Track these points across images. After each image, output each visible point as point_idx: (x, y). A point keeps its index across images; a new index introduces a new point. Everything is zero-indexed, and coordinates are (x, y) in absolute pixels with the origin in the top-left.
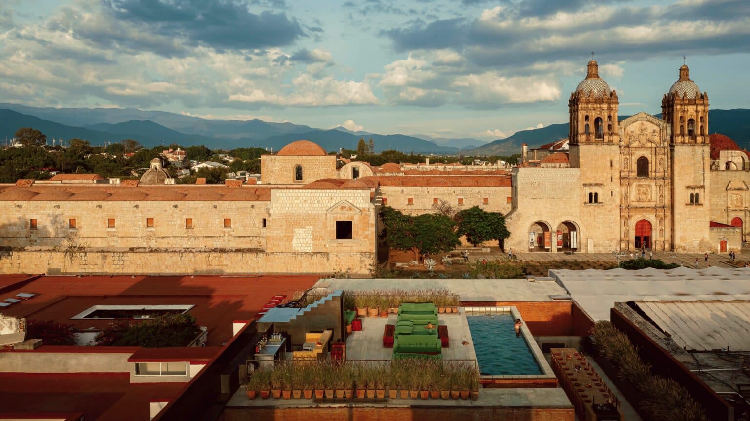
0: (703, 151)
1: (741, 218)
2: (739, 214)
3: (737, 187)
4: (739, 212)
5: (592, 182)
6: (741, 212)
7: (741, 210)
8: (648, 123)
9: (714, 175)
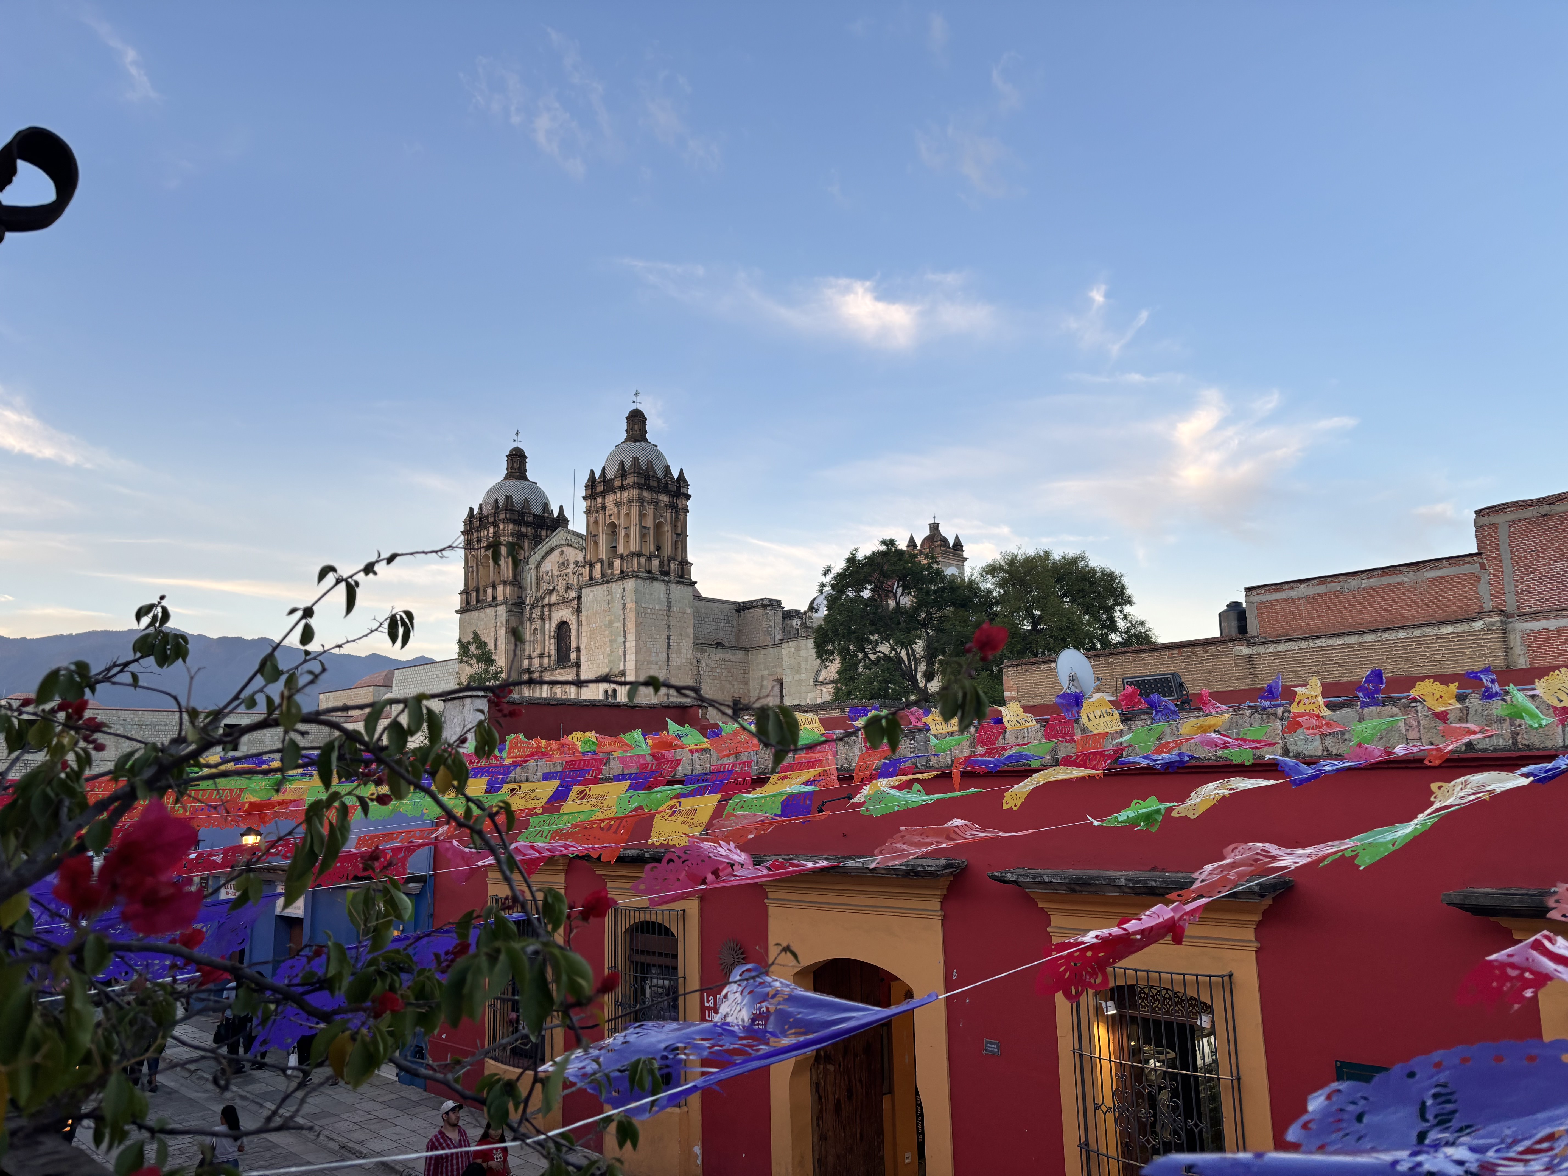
0: (624, 589)
8: (571, 549)
9: (792, 649)
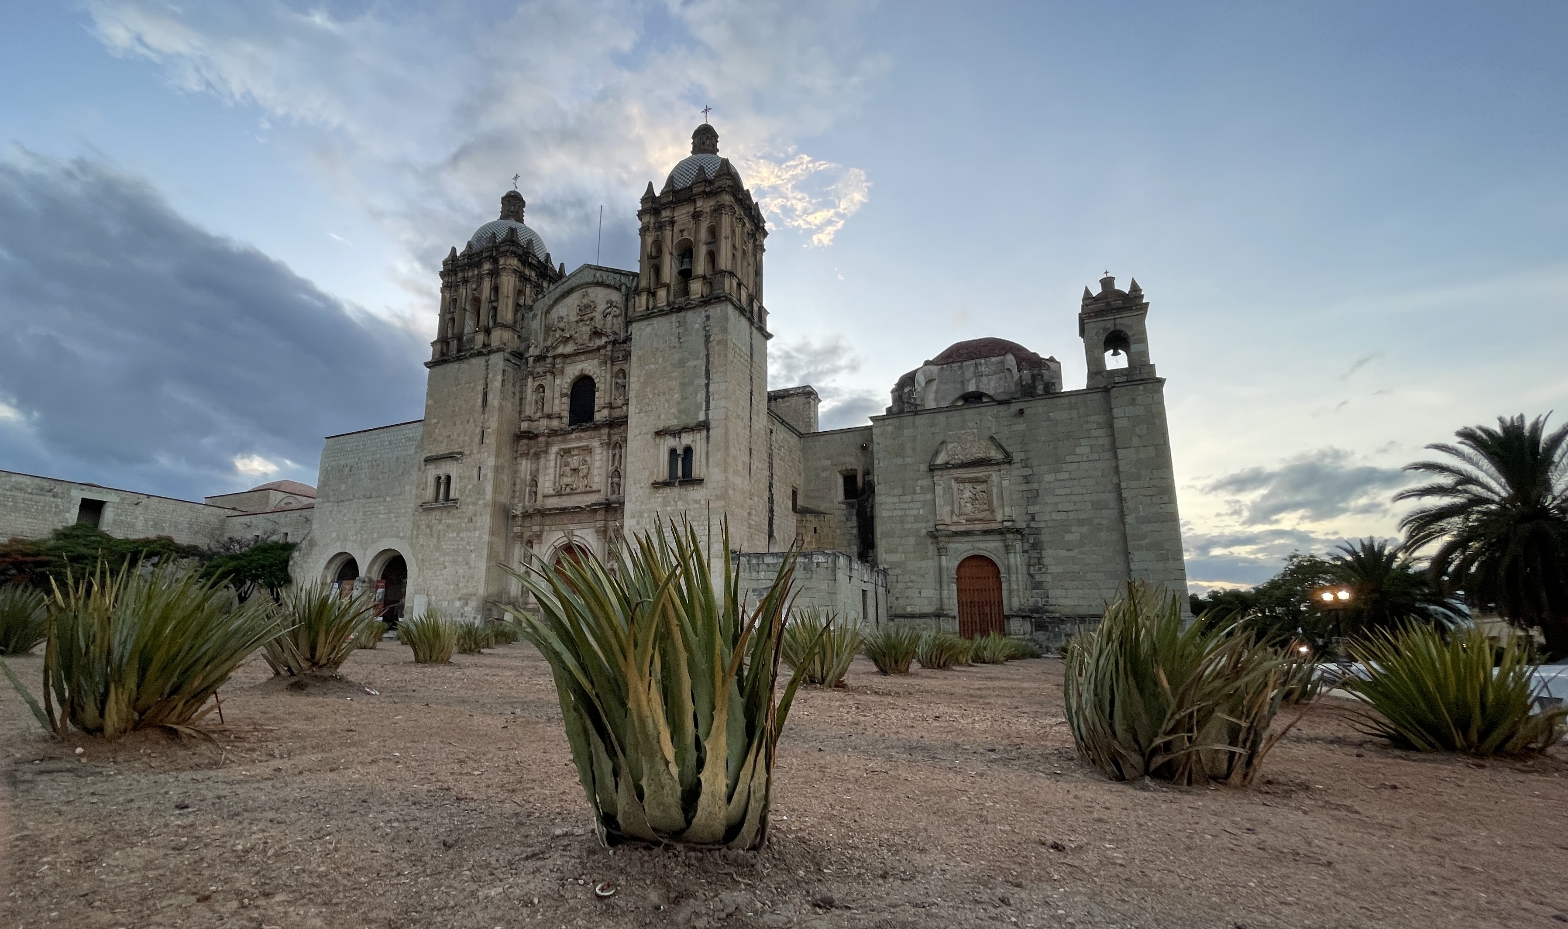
0: (708, 318)
1: (994, 558)
2: (982, 545)
3: (970, 458)
4: (981, 538)
5: (442, 450)
6: (989, 537)
7: (985, 532)
9: (890, 428)
